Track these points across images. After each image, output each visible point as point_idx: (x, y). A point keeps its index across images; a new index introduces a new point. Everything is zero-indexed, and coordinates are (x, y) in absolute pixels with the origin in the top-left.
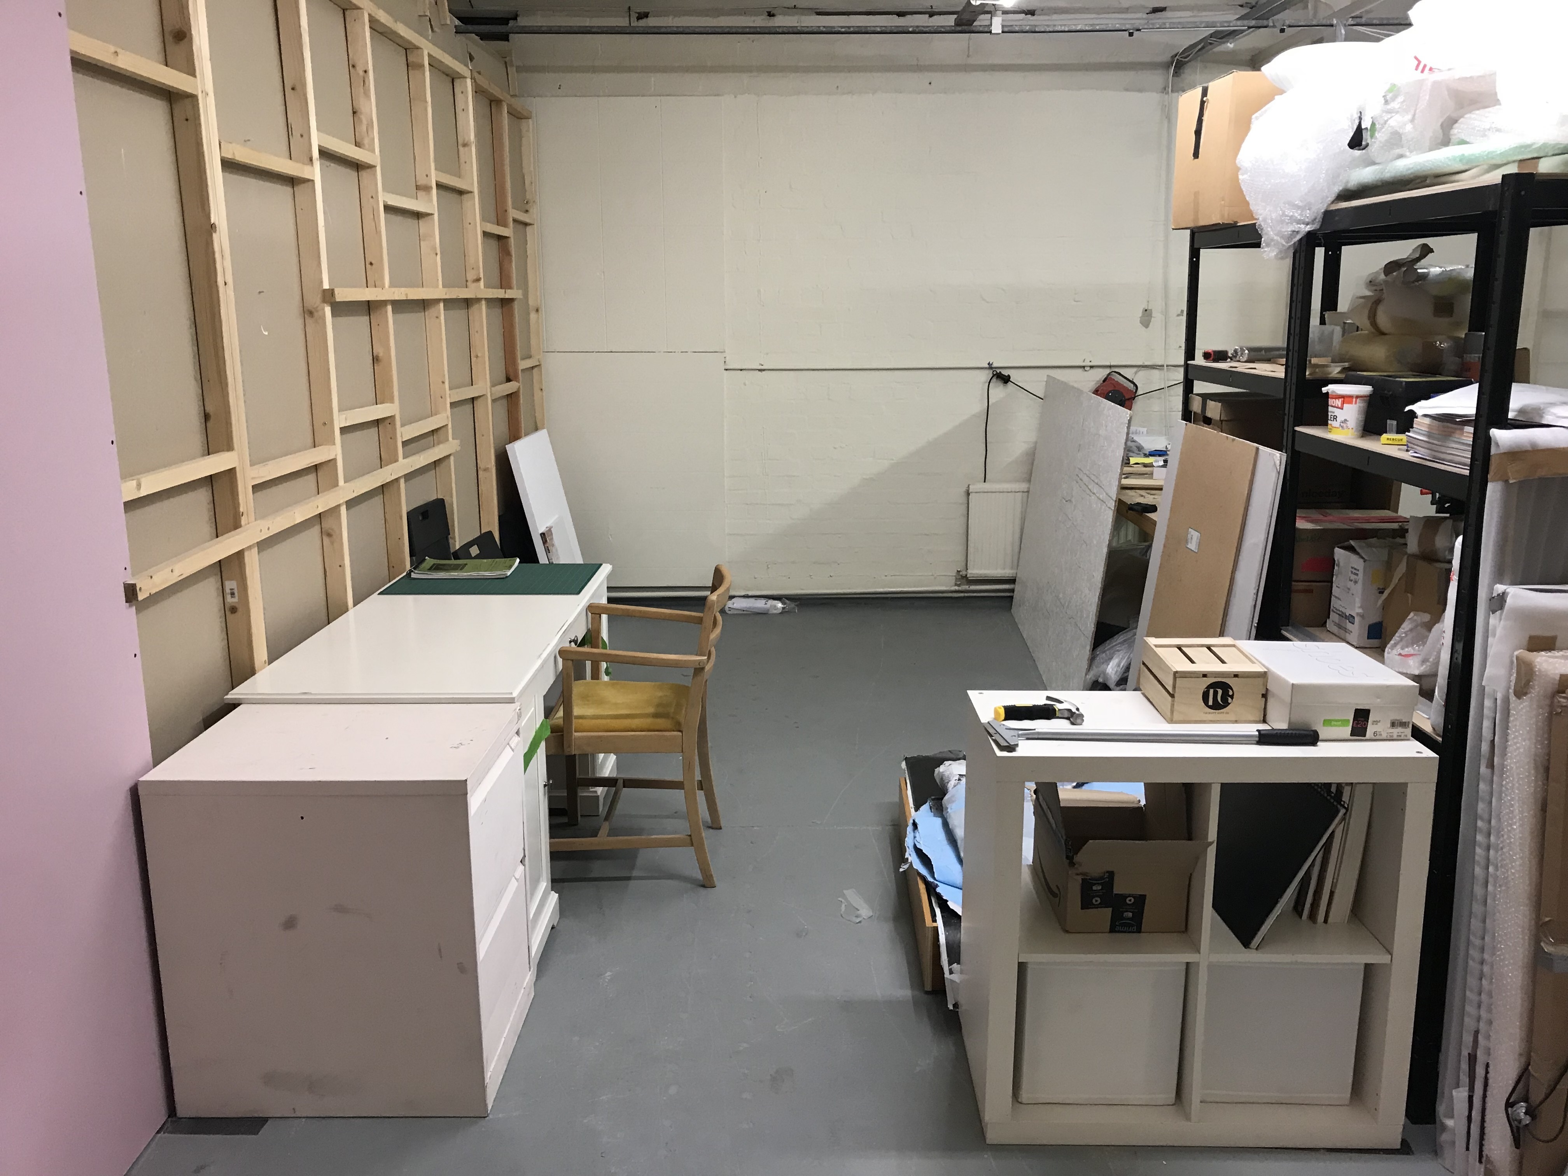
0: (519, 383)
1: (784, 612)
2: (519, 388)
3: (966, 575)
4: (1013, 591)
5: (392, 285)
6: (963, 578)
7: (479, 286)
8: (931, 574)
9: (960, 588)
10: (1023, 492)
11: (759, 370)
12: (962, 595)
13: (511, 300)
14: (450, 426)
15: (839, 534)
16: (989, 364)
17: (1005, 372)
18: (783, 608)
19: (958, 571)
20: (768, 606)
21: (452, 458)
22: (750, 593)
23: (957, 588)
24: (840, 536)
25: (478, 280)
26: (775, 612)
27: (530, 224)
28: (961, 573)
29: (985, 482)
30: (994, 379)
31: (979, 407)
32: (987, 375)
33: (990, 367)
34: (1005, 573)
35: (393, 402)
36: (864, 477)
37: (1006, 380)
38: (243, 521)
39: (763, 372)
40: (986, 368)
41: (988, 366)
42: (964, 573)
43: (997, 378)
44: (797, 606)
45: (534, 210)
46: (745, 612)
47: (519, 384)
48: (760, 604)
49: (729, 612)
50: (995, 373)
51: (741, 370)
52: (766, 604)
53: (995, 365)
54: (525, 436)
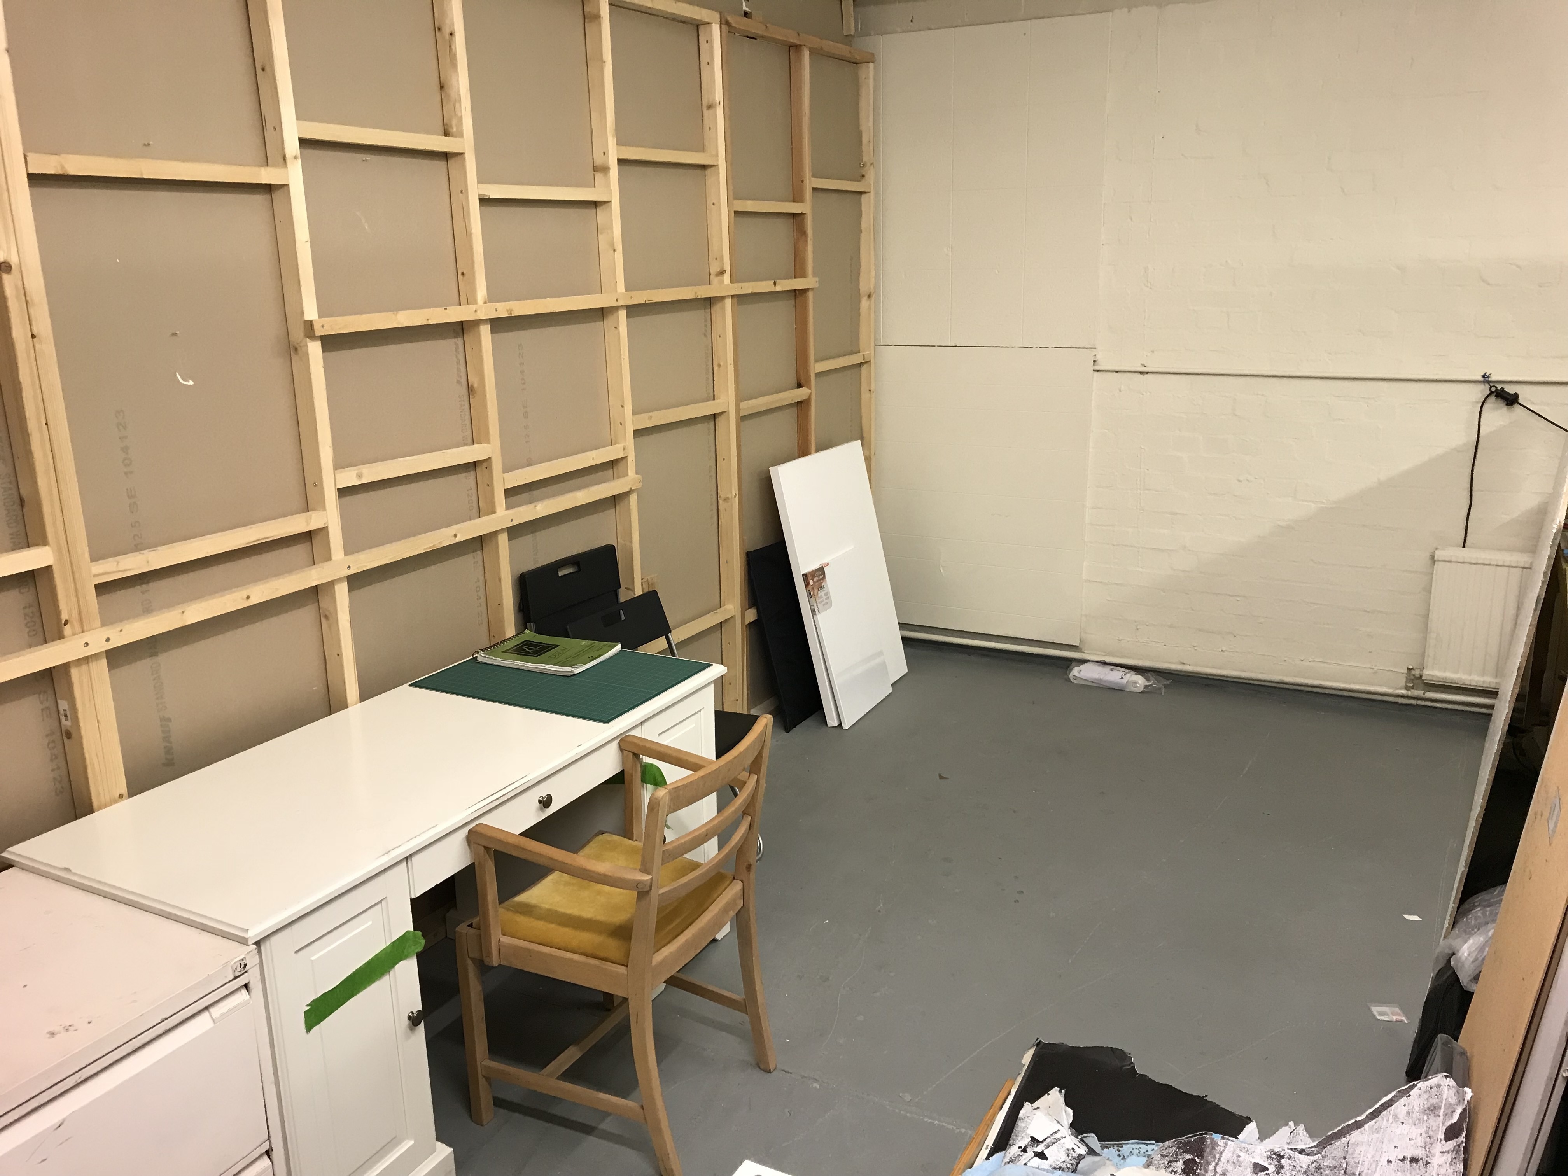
0: (810, 389)
1: (1146, 691)
2: (810, 395)
3: (1421, 676)
4: (1492, 707)
5: (491, 298)
6: (1415, 679)
7: (722, 282)
8: (1369, 666)
9: (1409, 693)
10: (1523, 568)
11: (1141, 373)
12: (1413, 702)
13: (804, 291)
14: (631, 459)
15: (1238, 596)
16: (1484, 376)
17: (1511, 389)
18: (1146, 687)
19: (1408, 669)
20: (1125, 681)
21: (633, 498)
22: (1108, 660)
23: (1404, 692)
24: (1238, 599)
25: (722, 273)
26: (1135, 690)
27: (865, 193)
28: (1413, 672)
29: (1464, 546)
30: (1493, 398)
31: (1464, 437)
32: (1480, 391)
33: (1486, 378)
34: (1484, 682)
35: (488, 442)
36: (1279, 523)
37: (1511, 400)
38: (67, 630)
39: (1146, 375)
40: (1480, 382)
41: (1482, 379)
42: (1417, 673)
43: (1496, 396)
44: (1166, 686)
45: (871, 175)
46: (1094, 685)
47: (809, 391)
48: (1114, 677)
49: (1075, 682)
50: (1493, 389)
51: (1117, 372)
52: (1122, 678)
53: (1493, 378)
54: (818, 450)
